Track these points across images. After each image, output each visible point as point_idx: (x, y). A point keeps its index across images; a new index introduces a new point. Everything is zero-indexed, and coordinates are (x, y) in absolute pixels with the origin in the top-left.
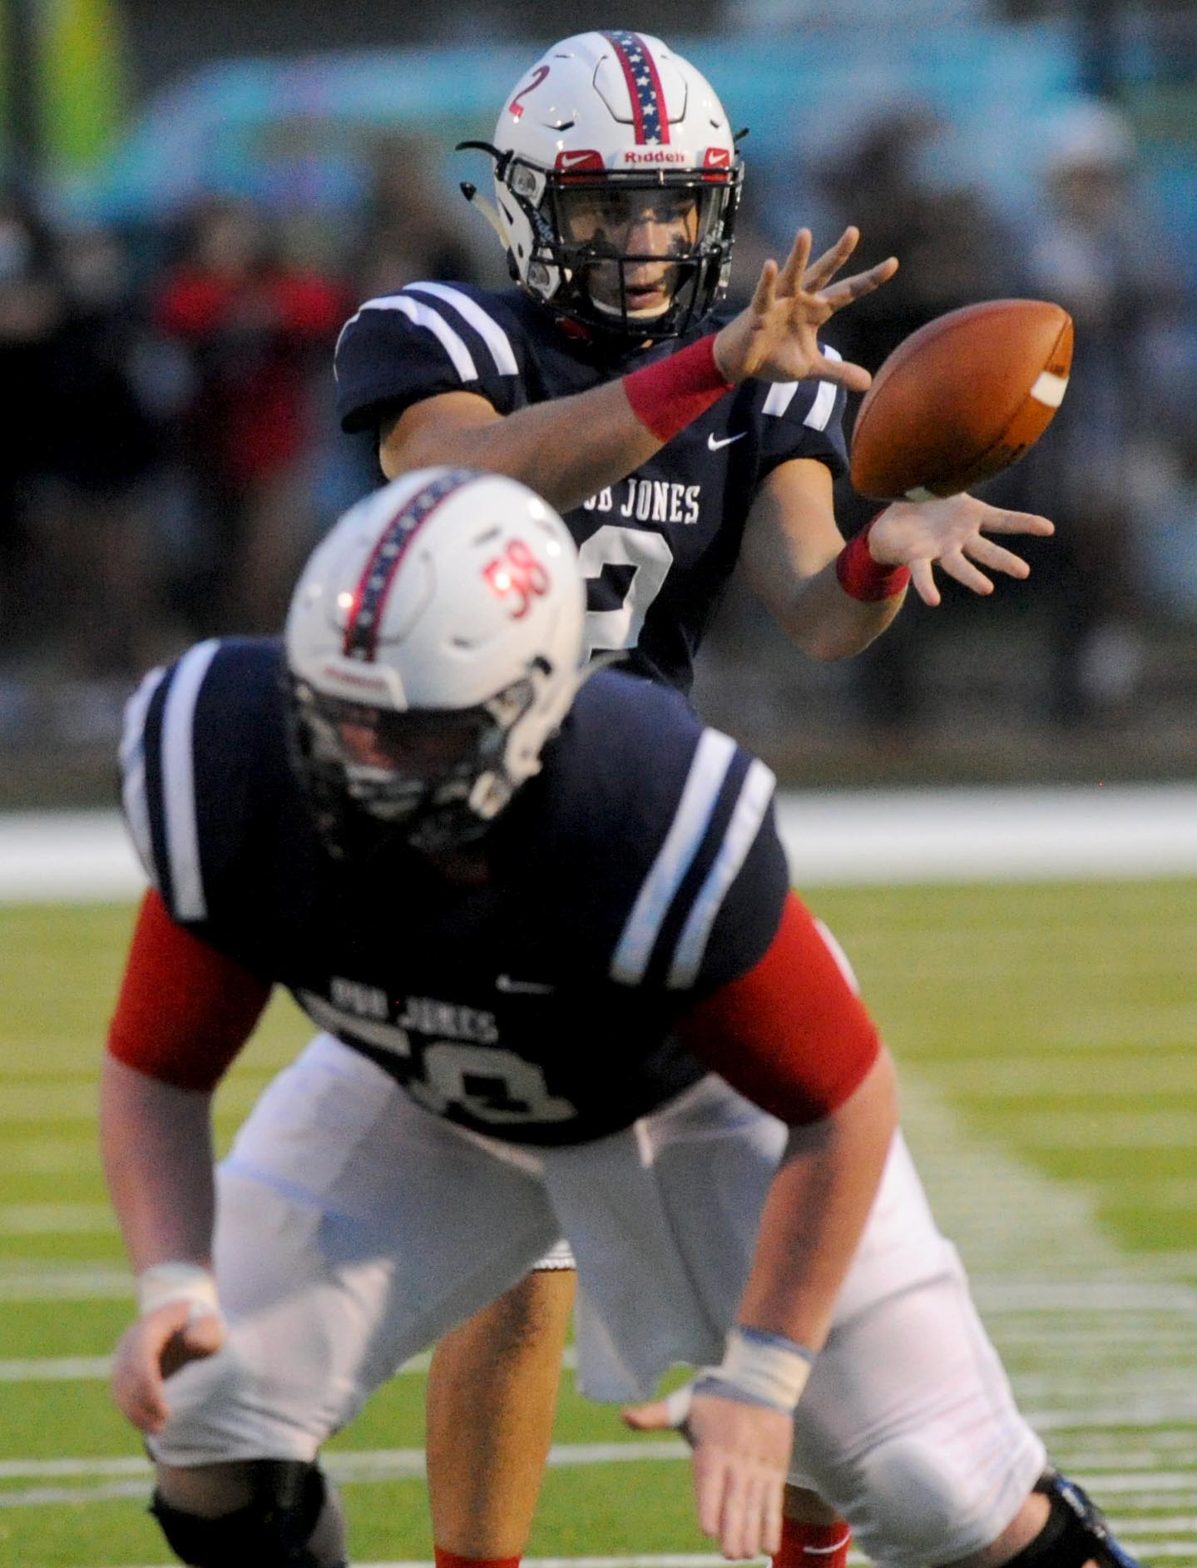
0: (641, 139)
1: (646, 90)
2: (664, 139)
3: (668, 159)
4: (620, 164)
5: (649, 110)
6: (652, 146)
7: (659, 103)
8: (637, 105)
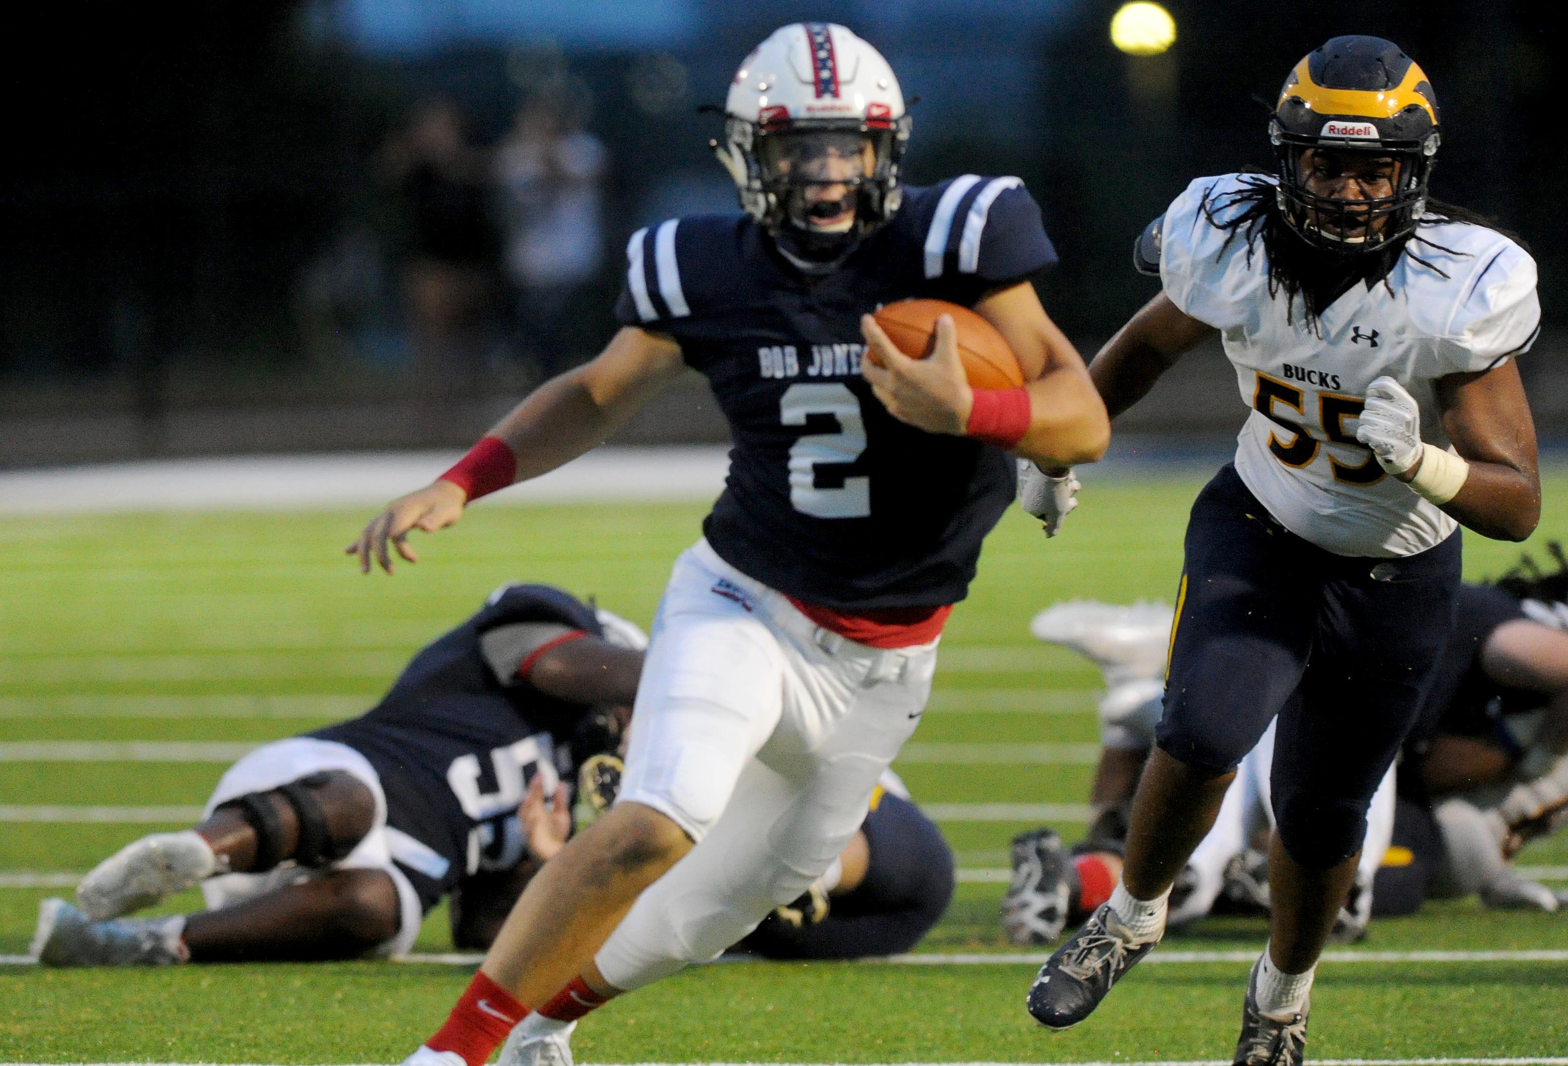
0: (819, 94)
1: (824, 61)
2: (836, 94)
3: (840, 109)
4: (803, 114)
5: (825, 74)
6: (827, 100)
7: (833, 70)
8: (817, 70)
